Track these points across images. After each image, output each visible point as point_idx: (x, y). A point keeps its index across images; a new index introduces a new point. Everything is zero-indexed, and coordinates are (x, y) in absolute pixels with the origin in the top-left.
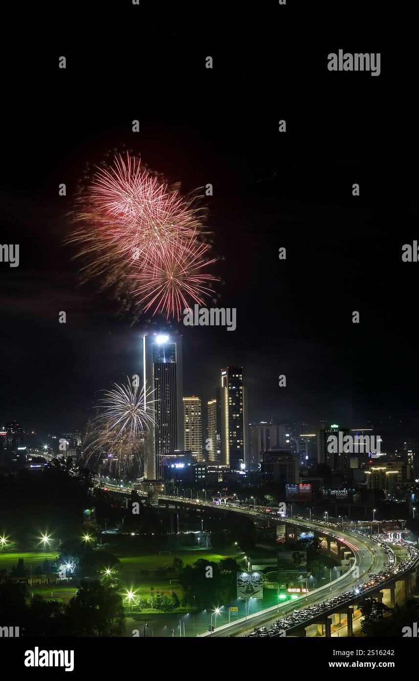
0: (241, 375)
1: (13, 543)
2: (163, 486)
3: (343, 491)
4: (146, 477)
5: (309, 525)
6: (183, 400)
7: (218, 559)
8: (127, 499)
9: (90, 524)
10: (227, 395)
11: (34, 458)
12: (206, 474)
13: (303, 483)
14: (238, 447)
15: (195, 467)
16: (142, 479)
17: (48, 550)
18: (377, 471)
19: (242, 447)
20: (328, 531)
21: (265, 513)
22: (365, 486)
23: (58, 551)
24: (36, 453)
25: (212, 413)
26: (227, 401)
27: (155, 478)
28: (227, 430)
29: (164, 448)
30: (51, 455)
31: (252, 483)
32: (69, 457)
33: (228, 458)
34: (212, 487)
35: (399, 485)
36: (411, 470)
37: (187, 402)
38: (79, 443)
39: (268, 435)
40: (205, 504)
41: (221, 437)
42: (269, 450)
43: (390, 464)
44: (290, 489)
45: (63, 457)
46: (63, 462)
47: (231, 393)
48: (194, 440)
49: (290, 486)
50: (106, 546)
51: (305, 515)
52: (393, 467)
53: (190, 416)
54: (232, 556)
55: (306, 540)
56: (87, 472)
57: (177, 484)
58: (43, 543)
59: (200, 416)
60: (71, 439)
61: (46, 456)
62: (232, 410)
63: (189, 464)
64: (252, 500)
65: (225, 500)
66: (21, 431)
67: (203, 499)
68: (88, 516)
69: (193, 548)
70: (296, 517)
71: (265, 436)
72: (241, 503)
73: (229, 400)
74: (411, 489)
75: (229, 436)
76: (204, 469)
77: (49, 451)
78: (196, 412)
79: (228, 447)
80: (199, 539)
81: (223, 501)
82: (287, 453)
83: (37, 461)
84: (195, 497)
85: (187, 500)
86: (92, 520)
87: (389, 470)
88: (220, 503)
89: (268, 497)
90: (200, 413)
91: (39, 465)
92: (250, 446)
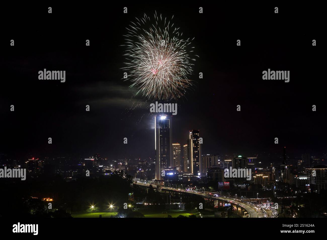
0: (198, 134)
1: (97, 208)
2: (164, 183)
3: (244, 185)
4: (156, 179)
5: (228, 200)
6: (173, 145)
7: (188, 215)
8: (148, 189)
9: (131, 199)
10: (192, 143)
11: (106, 170)
12: (183, 178)
13: (226, 182)
14: (197, 165)
15: (178, 174)
16: (154, 179)
17: (112, 211)
18: (259, 176)
19: (199, 165)
20: (237, 203)
21: (209, 195)
22: (254, 183)
23: (117, 212)
24: (107, 168)
25: (186, 150)
26: (192, 145)
27: (160, 179)
28: (192, 158)
29: (164, 166)
30: (114, 169)
31: (203, 182)
32: (122, 170)
33: (192, 171)
34: (185, 183)
35: (268, 182)
36: (274, 175)
37: (174, 145)
38: (126, 164)
39: (210, 160)
40: (183, 191)
41: (189, 161)
42: (211, 167)
43: (265, 173)
44: (220, 184)
45: (119, 170)
46: (119, 172)
47: (194, 142)
48: (177, 162)
49: (220, 183)
50: (138, 209)
51: (227, 196)
52: (266, 175)
53: (176, 152)
54: (194, 214)
55: (227, 207)
56: (130, 177)
57: (170, 182)
58: (110, 208)
59: (180, 152)
60: (123, 162)
61: (112, 169)
62: (195, 149)
63: (175, 173)
64: (203, 189)
65: (191, 189)
66: (101, 158)
67: (182, 189)
68: (130, 196)
69: (177, 210)
70: (223, 197)
71: (209, 161)
72: (198, 191)
73: (193, 145)
74: (274, 184)
75: (193, 161)
76: (182, 175)
77: (113, 167)
78: (178, 150)
79: (192, 166)
80: (180, 206)
81: (190, 189)
82: (219, 168)
83: (107, 172)
84: (178, 188)
85: (174, 189)
86: (132, 198)
87: (264, 176)
88: (189, 190)
89: (210, 188)
90: (180, 151)
91: (108, 173)
92: (202, 165)
